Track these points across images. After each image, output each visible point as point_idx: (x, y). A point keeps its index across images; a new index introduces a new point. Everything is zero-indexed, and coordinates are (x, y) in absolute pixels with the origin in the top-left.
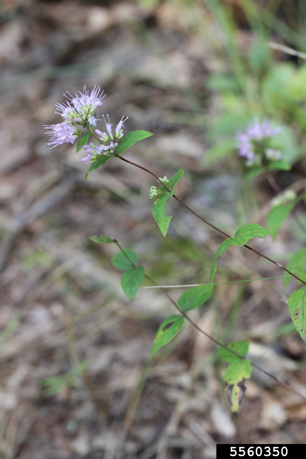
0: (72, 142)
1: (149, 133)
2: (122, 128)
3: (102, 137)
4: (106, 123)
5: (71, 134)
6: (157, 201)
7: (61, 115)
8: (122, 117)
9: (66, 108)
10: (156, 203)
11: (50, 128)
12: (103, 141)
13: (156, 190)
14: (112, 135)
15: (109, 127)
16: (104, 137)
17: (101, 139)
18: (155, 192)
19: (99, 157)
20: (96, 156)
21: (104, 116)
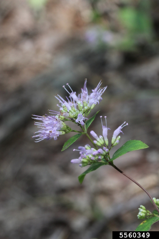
0: (54, 138)
1: (145, 144)
2: (120, 134)
3: (96, 140)
4: (103, 125)
5: (55, 129)
6: (143, 223)
7: (59, 108)
8: (123, 123)
9: (66, 102)
10: (142, 224)
11: (40, 119)
12: (96, 144)
13: (145, 210)
14: (107, 140)
15: (105, 130)
16: (99, 141)
17: (95, 142)
18: (142, 212)
19: (91, 161)
20: (87, 160)
21: (102, 118)
